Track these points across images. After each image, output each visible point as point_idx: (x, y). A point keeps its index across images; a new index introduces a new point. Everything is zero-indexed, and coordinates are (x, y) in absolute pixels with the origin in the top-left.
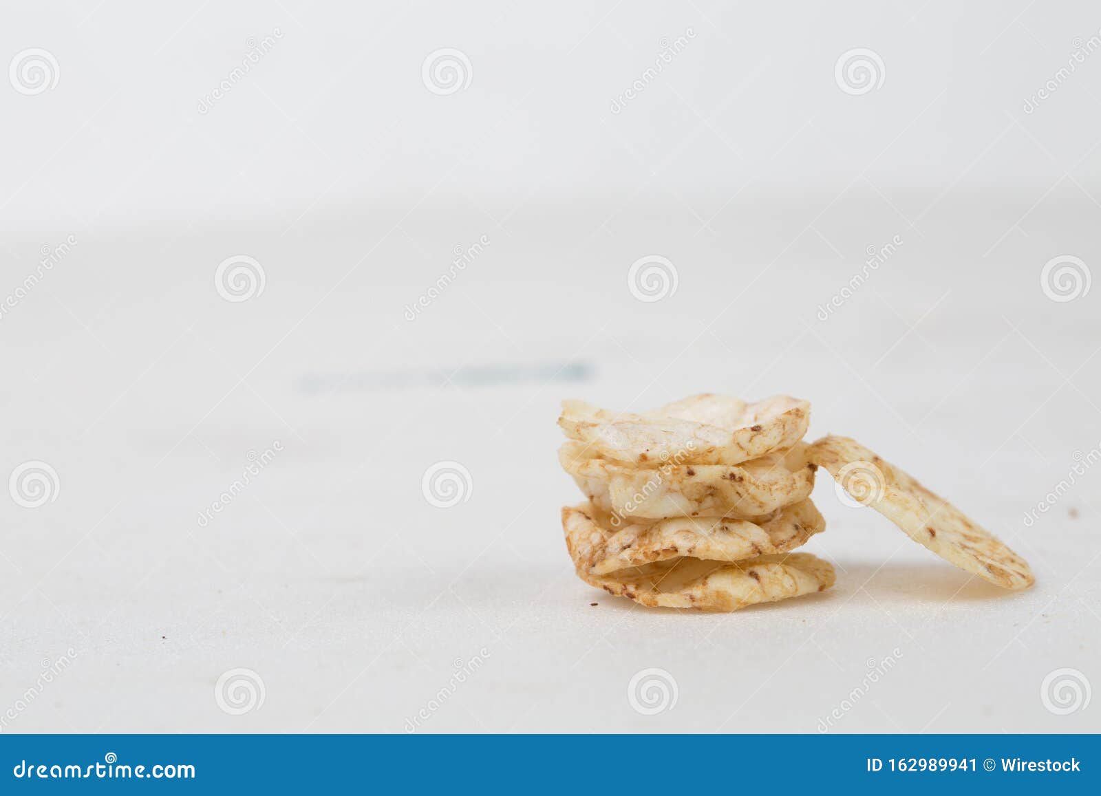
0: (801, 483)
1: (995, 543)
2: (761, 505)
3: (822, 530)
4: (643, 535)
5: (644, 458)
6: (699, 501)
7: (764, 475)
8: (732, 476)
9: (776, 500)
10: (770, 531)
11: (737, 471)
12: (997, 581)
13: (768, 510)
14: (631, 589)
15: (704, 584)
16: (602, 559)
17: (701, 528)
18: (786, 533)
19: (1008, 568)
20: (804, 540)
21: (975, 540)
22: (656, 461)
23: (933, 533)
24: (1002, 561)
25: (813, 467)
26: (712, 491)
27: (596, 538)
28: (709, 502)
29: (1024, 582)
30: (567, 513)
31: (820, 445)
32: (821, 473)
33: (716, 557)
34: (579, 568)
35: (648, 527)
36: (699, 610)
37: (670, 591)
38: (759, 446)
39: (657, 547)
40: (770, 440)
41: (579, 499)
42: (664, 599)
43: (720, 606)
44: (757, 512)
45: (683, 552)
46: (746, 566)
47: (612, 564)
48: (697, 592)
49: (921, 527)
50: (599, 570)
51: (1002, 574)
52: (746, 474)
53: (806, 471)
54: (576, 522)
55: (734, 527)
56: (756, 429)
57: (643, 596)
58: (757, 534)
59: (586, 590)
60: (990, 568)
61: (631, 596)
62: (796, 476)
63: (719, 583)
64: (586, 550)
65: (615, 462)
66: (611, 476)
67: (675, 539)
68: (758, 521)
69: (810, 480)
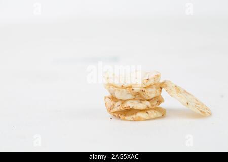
0: (158, 92)
1: (203, 105)
2: (149, 97)
3: (163, 102)
4: (123, 103)
5: (122, 86)
6: (135, 96)
7: (150, 90)
8: (142, 90)
9: (152, 96)
10: (151, 103)
11: (144, 89)
12: (203, 114)
13: (151, 98)
14: (119, 115)
15: (136, 115)
16: (113, 108)
17: (135, 102)
18: (155, 103)
19: (205, 111)
20: (159, 105)
21: (198, 104)
22: (125, 87)
23: (188, 104)
24: (204, 109)
25: (161, 88)
26: (138, 93)
27: (112, 104)
28: (137, 96)
29: (209, 114)
30: (106, 97)
31: (163, 83)
32: (163, 89)
33: (138, 109)
34: (108, 110)
35: (123, 102)
36: (135, 121)
37: (128, 116)
38: (149, 83)
39: (125, 106)
40: (151, 82)
41: (109, 94)
42: (127, 118)
43: (139, 120)
44: (148, 98)
45: (131, 108)
46: (145, 111)
47: (115, 110)
48: (134, 116)
49: (185, 102)
50: (112, 111)
51: (204, 113)
52: (146, 90)
53: (160, 89)
54: (108, 100)
55: (143, 102)
56: (148, 80)
57: (122, 117)
58: (148, 103)
59: (109, 115)
60: (201, 111)
61: (119, 117)
62: (157, 90)
63: (139, 115)
64: (109, 106)
65: (116, 87)
66: (115, 90)
67: (130, 104)
68: (148, 100)
69: (161, 91)
